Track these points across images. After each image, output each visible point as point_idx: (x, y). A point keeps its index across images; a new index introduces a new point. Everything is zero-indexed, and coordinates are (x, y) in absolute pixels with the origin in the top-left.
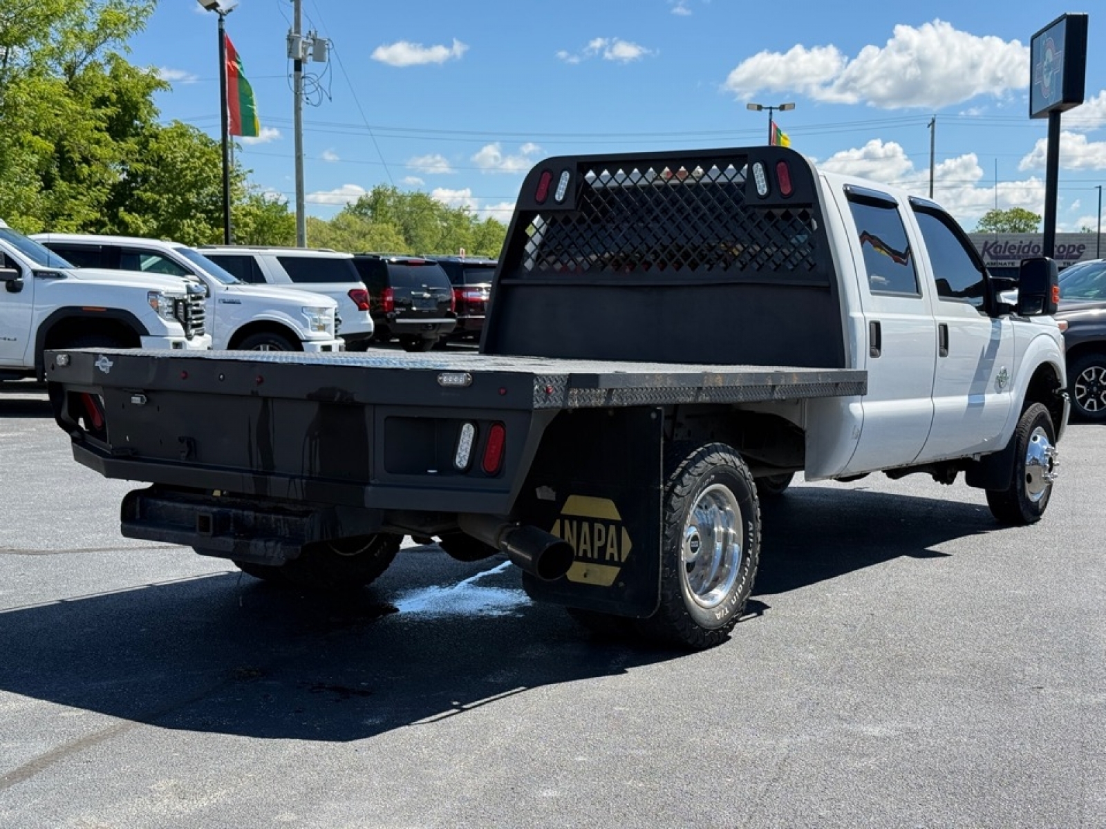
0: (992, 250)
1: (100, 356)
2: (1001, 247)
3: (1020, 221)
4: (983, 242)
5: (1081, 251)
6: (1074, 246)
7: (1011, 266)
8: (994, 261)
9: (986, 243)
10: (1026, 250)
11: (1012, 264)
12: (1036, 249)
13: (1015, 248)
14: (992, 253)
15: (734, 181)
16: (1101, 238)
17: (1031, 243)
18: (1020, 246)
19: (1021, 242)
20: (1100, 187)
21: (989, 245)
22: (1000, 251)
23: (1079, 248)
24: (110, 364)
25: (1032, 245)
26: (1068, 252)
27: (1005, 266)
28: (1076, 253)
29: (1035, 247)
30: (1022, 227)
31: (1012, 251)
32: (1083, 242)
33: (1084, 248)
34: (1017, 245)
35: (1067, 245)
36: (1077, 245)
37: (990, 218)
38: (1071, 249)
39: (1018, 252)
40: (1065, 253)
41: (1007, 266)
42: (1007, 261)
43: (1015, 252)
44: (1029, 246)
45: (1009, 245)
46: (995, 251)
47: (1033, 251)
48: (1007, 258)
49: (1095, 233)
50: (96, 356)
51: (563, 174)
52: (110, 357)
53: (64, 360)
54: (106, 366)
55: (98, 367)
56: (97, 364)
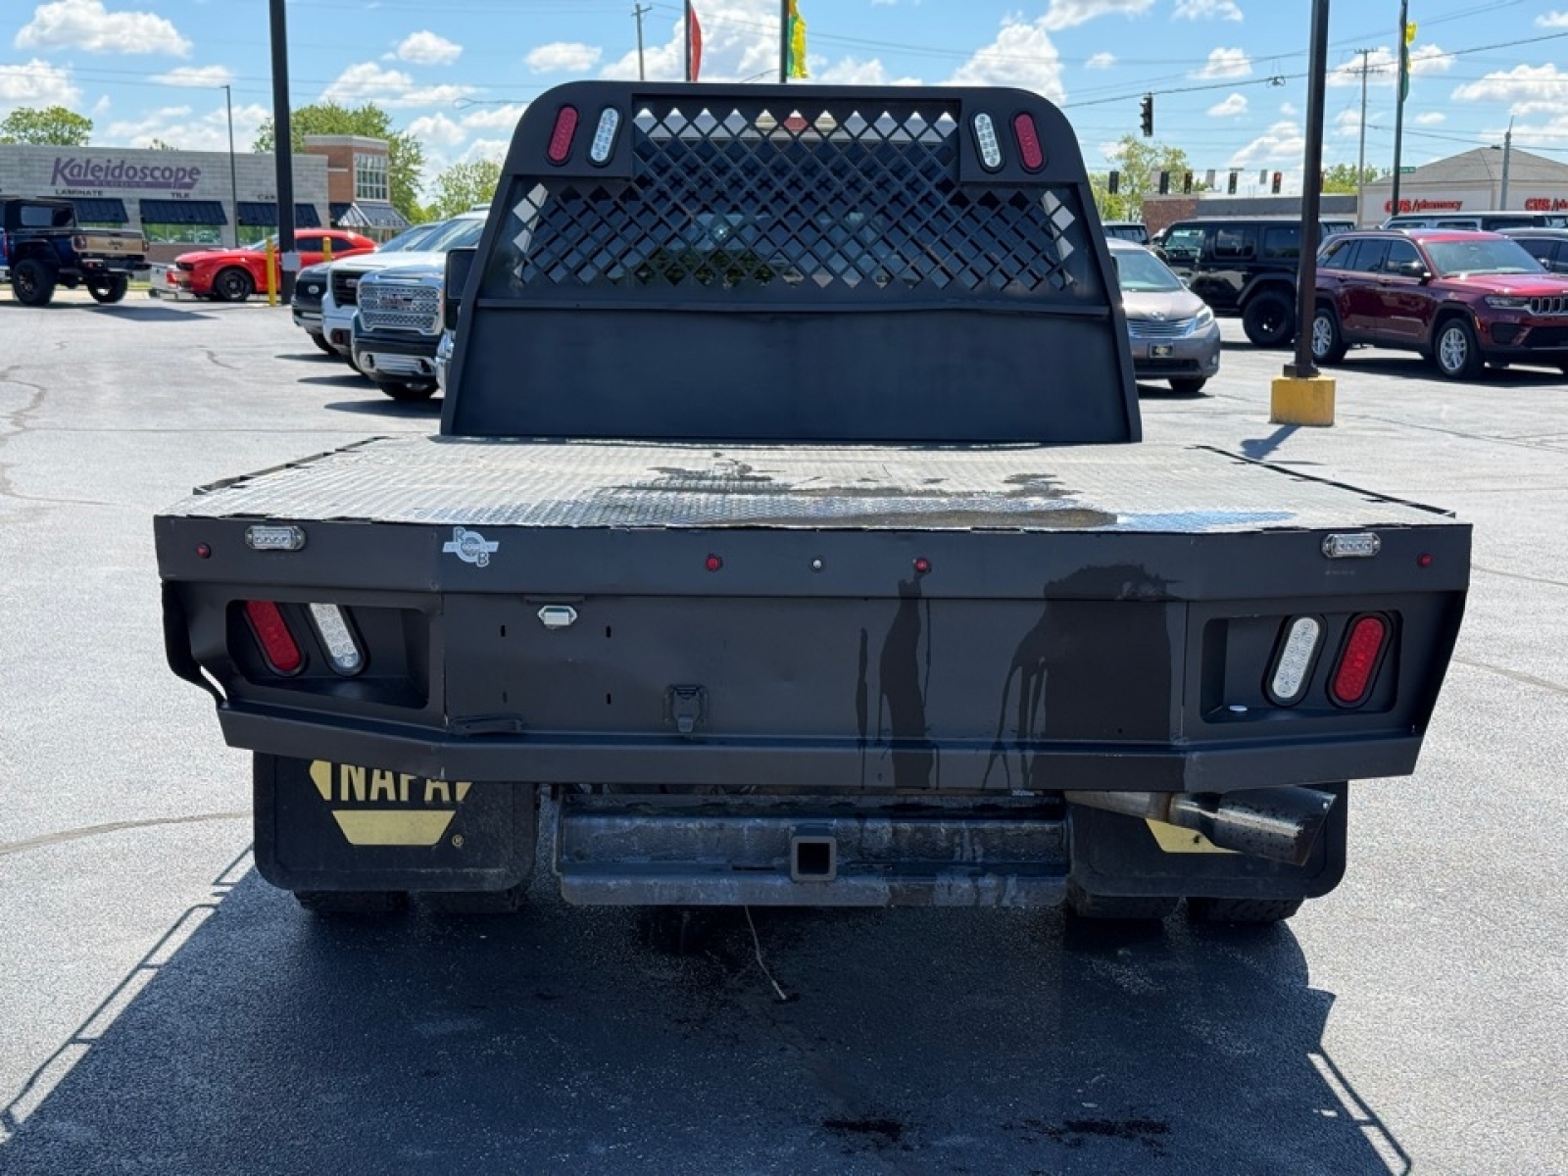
0: (67, 172)
1: (457, 532)
2: (80, 166)
3: (63, 126)
4: (54, 159)
5: (195, 177)
6: (184, 170)
7: (97, 196)
8: (72, 188)
9: (58, 161)
10: (117, 173)
11: (99, 193)
12: (131, 173)
13: (101, 169)
14: (69, 177)
15: (922, 139)
16: (236, 160)
17: (123, 162)
18: (108, 168)
19: (109, 161)
20: (228, 87)
21: (62, 165)
22: (79, 174)
23: (191, 173)
24: (494, 546)
25: (126, 166)
26: (177, 179)
27: (89, 196)
28: (187, 180)
29: (129, 168)
30: (66, 135)
31: (97, 174)
32: (197, 165)
33: (198, 173)
34: (104, 166)
35: (174, 168)
36: (188, 169)
37: (18, 120)
38: (181, 174)
39: (106, 175)
40: (172, 180)
41: (92, 196)
42: (91, 189)
43: (101, 175)
44: (121, 167)
45: (91, 165)
46: (72, 174)
47: (127, 175)
48: (91, 183)
49: (225, 154)
50: (445, 531)
51: (606, 114)
52: (488, 531)
53: (284, 539)
54: (477, 551)
55: (454, 554)
56: (448, 547)
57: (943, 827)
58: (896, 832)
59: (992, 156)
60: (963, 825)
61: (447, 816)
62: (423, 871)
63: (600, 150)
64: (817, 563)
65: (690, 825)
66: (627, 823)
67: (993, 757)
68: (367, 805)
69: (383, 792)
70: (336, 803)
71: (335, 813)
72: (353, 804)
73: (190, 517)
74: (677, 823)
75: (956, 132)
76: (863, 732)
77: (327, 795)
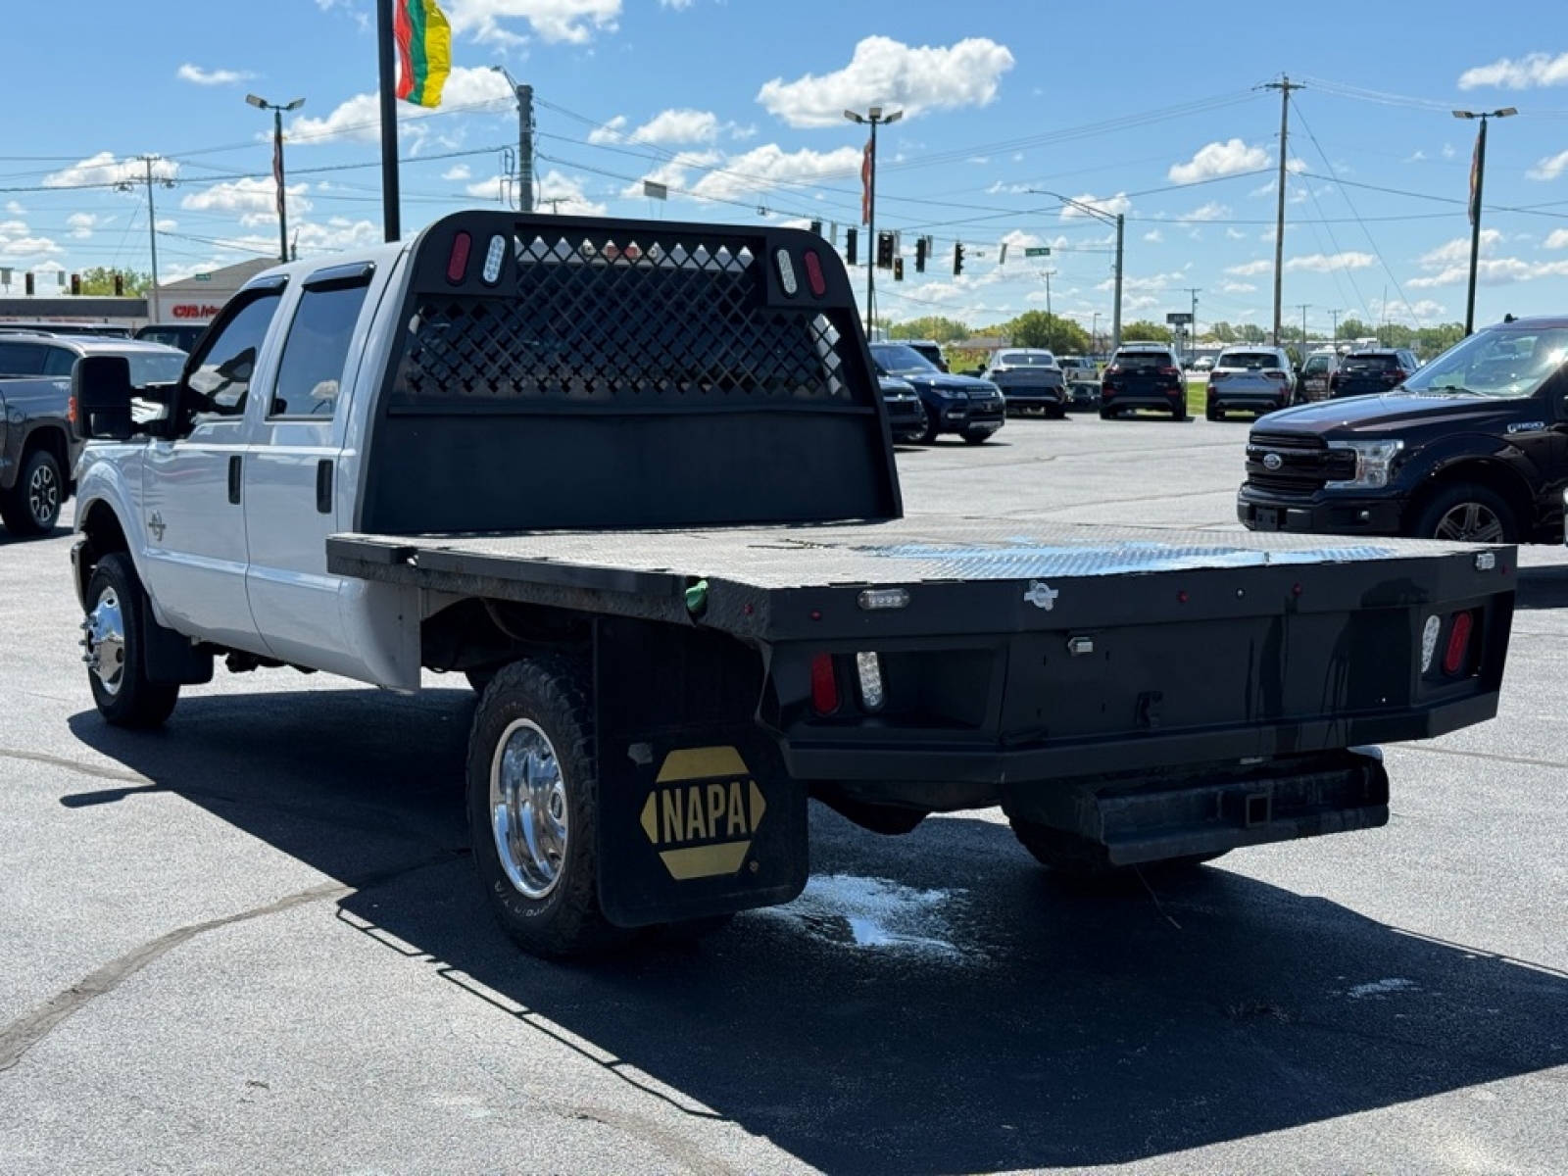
1: (1033, 584)
15: (729, 269)
24: (1055, 594)
50: (1024, 584)
51: (494, 240)
52: (1052, 582)
53: (895, 600)
54: (1044, 599)
55: (1031, 602)
56: (1028, 596)
57: (1301, 780)
58: (1276, 788)
59: (790, 285)
60: (1312, 777)
61: (745, 845)
62: (730, 895)
63: (491, 272)
64: (1240, 592)
65: (1161, 798)
66: (1123, 801)
67: (1330, 726)
68: (686, 844)
69: (696, 831)
70: (663, 846)
71: (661, 854)
72: (675, 845)
73: (805, 588)
74: (1153, 797)
75: (754, 265)
76: (1248, 717)
77: (654, 839)
